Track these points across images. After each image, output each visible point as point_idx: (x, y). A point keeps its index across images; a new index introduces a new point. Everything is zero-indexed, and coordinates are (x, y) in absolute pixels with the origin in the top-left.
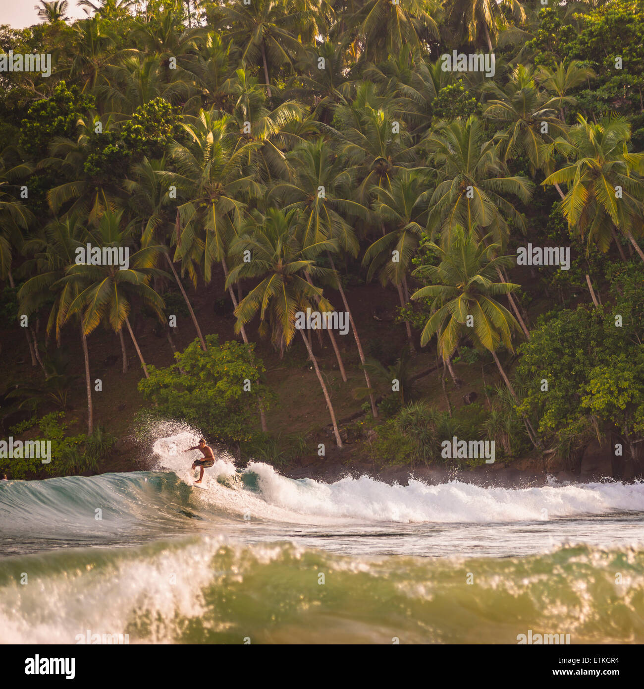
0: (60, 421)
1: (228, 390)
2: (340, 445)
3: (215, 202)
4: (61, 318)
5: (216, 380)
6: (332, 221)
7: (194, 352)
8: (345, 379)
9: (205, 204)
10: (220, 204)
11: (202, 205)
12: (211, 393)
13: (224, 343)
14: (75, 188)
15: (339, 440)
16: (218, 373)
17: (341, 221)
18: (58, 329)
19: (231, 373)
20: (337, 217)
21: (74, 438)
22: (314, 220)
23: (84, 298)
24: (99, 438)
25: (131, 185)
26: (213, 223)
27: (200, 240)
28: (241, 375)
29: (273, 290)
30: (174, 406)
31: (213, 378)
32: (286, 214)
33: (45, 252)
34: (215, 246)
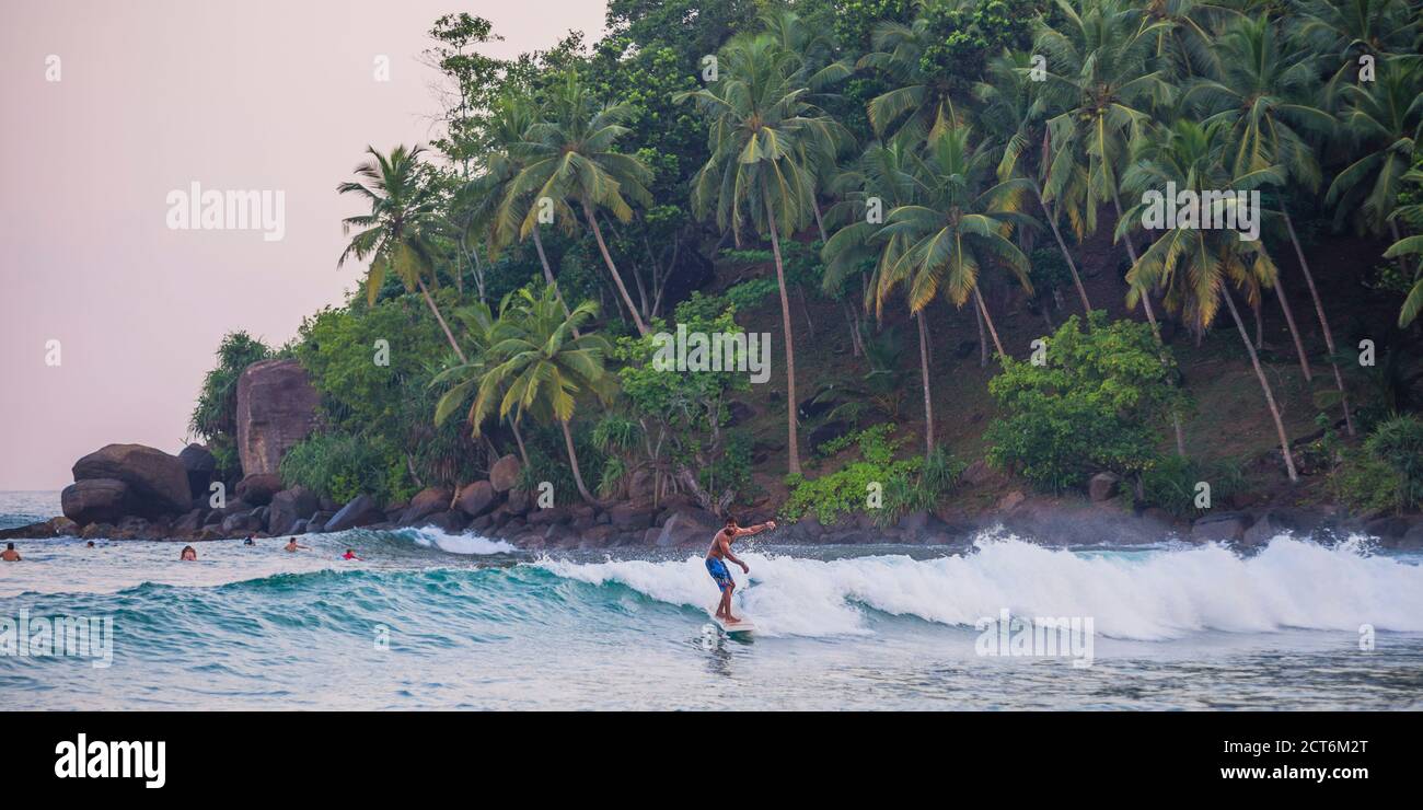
0: (888, 437)
1: (1118, 394)
2: (1293, 477)
3: (1103, 113)
4: (884, 285)
5: (1102, 378)
6: (1279, 139)
7: (1069, 336)
8: (1309, 378)
9: (1089, 117)
10: (1109, 117)
11: (1083, 118)
12: (1092, 397)
13: (1112, 324)
14: (909, 96)
15: (1292, 470)
16: (1103, 368)
17: (1294, 137)
18: (879, 303)
19: (1123, 368)
20: (1287, 132)
21: (905, 463)
22: (1252, 137)
23: (913, 257)
24: (940, 462)
25: (985, 90)
26: (1098, 145)
27: (1081, 168)
28: (1138, 371)
29: (1183, 244)
30: (1038, 416)
31: (1096, 375)
32: (1206, 128)
33: (863, 190)
34: (1102, 177)
